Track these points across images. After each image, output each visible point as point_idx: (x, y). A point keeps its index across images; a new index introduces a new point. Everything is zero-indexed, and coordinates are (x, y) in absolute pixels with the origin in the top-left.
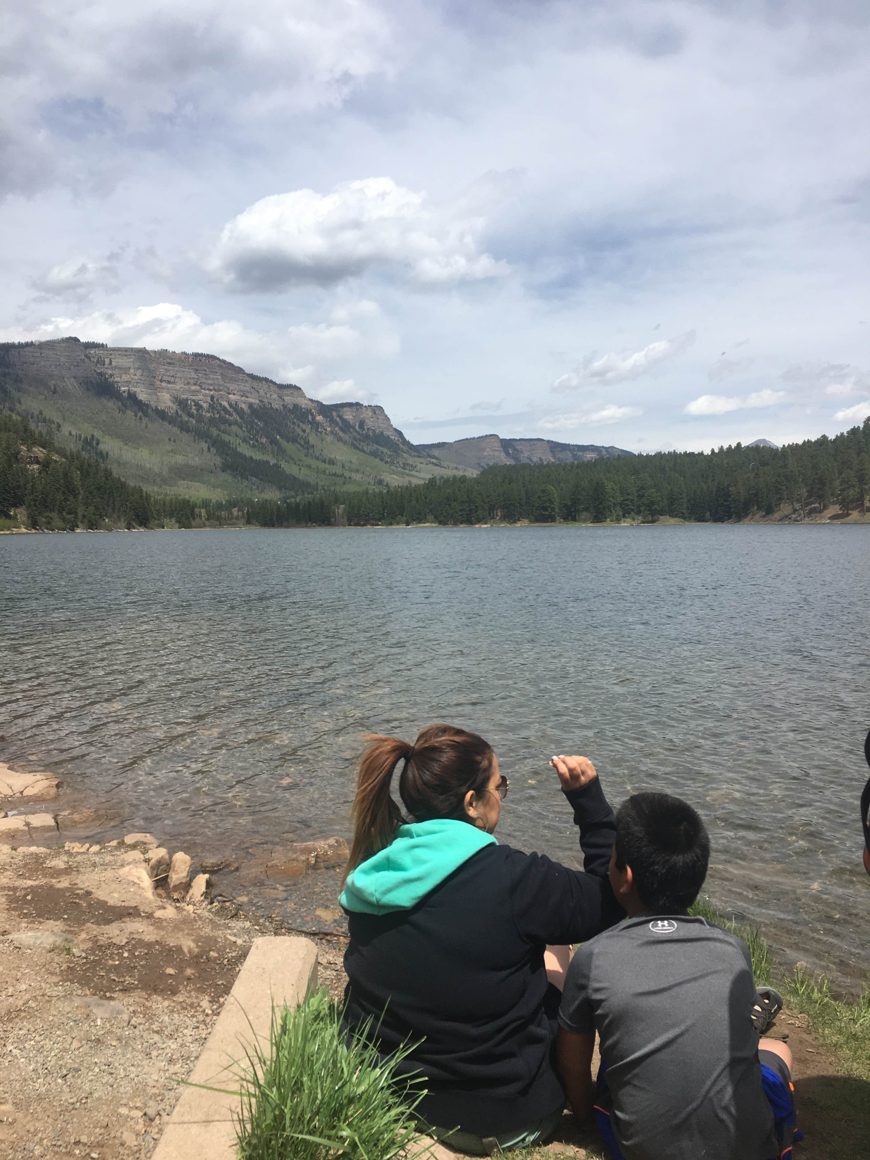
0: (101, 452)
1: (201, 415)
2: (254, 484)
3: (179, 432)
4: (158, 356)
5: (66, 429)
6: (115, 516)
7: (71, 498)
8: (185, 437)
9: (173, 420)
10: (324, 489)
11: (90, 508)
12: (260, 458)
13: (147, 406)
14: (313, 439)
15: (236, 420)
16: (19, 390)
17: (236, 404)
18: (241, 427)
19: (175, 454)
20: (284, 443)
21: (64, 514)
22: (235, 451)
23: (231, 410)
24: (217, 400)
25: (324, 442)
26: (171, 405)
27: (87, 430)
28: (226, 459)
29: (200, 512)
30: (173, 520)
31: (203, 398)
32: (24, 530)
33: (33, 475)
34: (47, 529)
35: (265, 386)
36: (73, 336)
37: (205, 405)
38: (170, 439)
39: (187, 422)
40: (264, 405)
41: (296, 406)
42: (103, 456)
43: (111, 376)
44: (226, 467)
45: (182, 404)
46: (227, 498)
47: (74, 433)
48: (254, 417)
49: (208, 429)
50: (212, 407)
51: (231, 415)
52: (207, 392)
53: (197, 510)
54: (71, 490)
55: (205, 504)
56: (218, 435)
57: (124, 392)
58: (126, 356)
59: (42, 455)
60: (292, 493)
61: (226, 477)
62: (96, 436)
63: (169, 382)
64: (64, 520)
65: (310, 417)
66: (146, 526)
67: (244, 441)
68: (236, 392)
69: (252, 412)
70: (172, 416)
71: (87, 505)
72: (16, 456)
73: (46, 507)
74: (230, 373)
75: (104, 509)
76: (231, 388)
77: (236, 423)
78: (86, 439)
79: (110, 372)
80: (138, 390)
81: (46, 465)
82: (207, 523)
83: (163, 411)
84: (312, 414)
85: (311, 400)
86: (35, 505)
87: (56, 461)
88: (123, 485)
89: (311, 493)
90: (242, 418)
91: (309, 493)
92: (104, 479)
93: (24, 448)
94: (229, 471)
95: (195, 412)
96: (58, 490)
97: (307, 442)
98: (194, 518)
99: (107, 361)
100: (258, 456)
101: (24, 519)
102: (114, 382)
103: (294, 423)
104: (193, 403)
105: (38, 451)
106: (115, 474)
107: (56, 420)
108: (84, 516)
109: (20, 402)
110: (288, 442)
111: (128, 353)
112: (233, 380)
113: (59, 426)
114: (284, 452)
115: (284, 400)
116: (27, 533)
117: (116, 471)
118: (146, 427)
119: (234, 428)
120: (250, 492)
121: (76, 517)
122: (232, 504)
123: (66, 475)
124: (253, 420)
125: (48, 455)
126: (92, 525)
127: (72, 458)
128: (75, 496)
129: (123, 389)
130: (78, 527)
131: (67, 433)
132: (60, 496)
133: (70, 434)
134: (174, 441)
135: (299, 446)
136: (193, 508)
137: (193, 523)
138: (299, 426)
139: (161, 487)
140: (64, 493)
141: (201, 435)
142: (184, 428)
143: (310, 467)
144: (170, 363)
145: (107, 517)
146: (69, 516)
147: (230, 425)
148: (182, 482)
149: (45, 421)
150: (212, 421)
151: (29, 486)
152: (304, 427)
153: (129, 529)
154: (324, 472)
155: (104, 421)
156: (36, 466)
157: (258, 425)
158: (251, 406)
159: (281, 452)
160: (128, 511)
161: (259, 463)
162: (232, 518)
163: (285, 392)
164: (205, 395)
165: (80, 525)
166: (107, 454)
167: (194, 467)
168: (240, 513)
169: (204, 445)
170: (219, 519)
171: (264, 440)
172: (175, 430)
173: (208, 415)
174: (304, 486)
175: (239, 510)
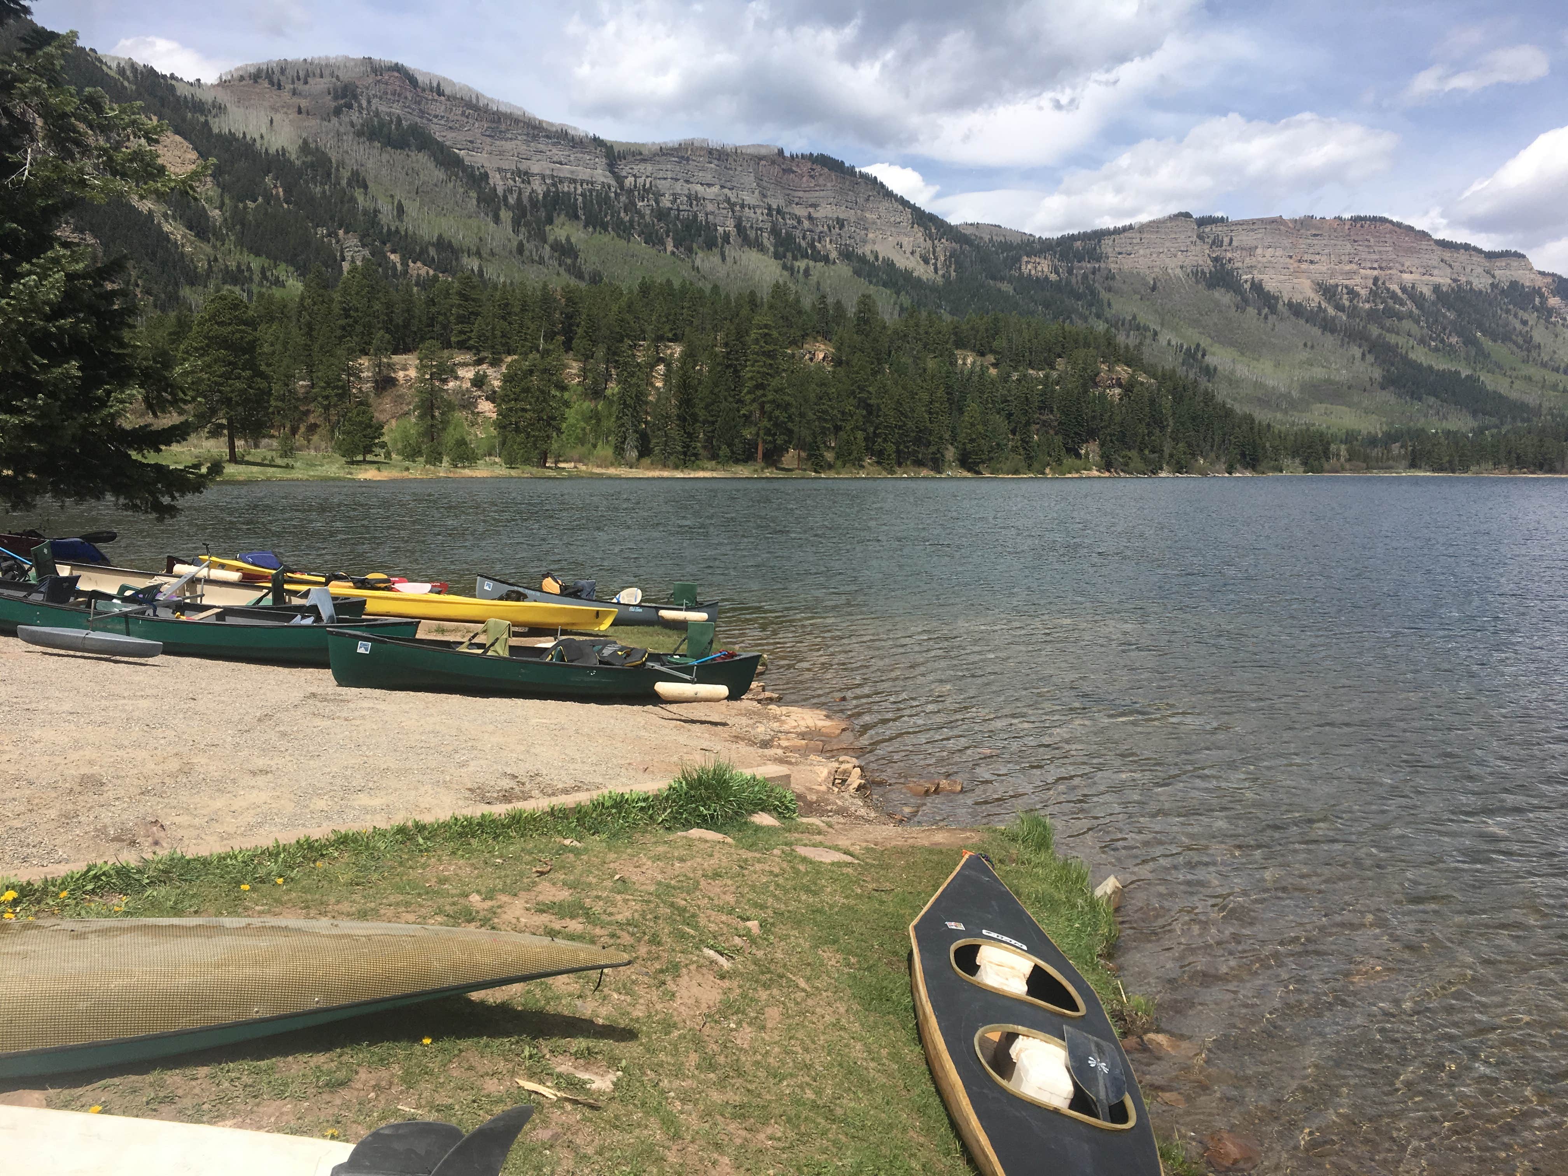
0: (1207, 366)
1: (1355, 308)
2: (1431, 407)
3: (1320, 332)
4: (1298, 226)
5: (1163, 340)
6: (1213, 455)
7: (1157, 431)
8: (1329, 340)
9: (1315, 317)
10: (1552, 415)
11: (1180, 445)
12: (1445, 367)
13: (1277, 299)
14: (1539, 335)
15: (1411, 312)
16: (1109, 289)
17: (1413, 287)
18: (1417, 322)
19: (1312, 365)
20: (1487, 343)
21: (1147, 452)
22: (1405, 359)
23: (1404, 297)
24: (1384, 283)
25: (1560, 339)
26: (1312, 295)
27: (1192, 336)
28: (1388, 371)
29: (1339, 450)
30: (1297, 461)
31: (1361, 282)
32: (1095, 473)
33: (1112, 403)
34: (1122, 471)
35: (1462, 256)
36: (1183, 211)
37: (1363, 292)
38: (1305, 345)
39: (1333, 319)
40: (1459, 287)
41: (1514, 285)
42: (1210, 372)
43: (1230, 260)
44: (1388, 382)
45: (1328, 292)
46: (1385, 428)
47: (1173, 343)
48: (1440, 306)
49: (1365, 327)
50: (1374, 294)
51: (1402, 304)
52: (1369, 272)
53: (1333, 447)
54: (1157, 421)
55: (1350, 437)
56: (1380, 335)
57: (1246, 281)
58: (1253, 230)
59: (1126, 376)
60: (1494, 420)
61: (1388, 397)
62: (1202, 345)
63: (1312, 262)
64: (1144, 459)
65: (1537, 300)
66: (1254, 468)
67: (1422, 341)
68: (1414, 270)
69: (1438, 297)
70: (1312, 311)
71: (1176, 440)
72: (1093, 380)
73: (1125, 443)
74: (1407, 241)
75: (1198, 446)
76: (1407, 264)
77: (1410, 315)
78: (1189, 349)
79: (1229, 255)
80: (1265, 277)
81: (1128, 388)
82: (1348, 466)
83: (1300, 304)
84: (1542, 296)
85: (1542, 274)
86: (1111, 441)
87: (1142, 383)
88: (1228, 413)
89: (1528, 420)
90: (1420, 307)
91: (1523, 420)
92: (1202, 404)
93: (1104, 367)
94: (1392, 388)
95: (1347, 303)
96: (1140, 420)
97: (1528, 340)
98: (1328, 459)
99: (1226, 240)
100: (1441, 365)
101: (1097, 458)
102: (1232, 270)
103: (1508, 311)
104: (1345, 291)
105: (1123, 371)
106: (1219, 398)
107: (1152, 326)
108: (1171, 456)
109: (1109, 305)
110: (1495, 341)
111: (1255, 227)
112: (1410, 251)
113: (1156, 334)
114: (1487, 356)
115: (1493, 276)
116: (1099, 477)
117: (1222, 394)
118: (1273, 330)
119: (1407, 324)
120: (1423, 420)
121: (1161, 457)
122: (1391, 438)
123: (1152, 401)
124: (1439, 310)
125: (1132, 376)
126: (1180, 468)
127: (1164, 377)
128: (1163, 428)
129: (1244, 277)
130: (1161, 469)
131: (1165, 343)
132: (1142, 429)
133: (1169, 344)
134: (1312, 347)
135: (1515, 349)
136: (1328, 443)
137: (1326, 466)
138: (1516, 316)
139: (1286, 413)
140: (1148, 424)
141: (1352, 336)
142: (1328, 326)
143: (1530, 379)
144: (1315, 235)
145: (1202, 456)
146: (1152, 456)
147: (1400, 319)
148: (1319, 405)
149: (1138, 328)
150: (1372, 315)
151: (1106, 417)
152: (1526, 316)
153: (1230, 473)
154: (1555, 387)
155: (1215, 324)
156: (1117, 391)
157: (1445, 316)
158: (1437, 289)
159: (1483, 356)
160: (1231, 449)
161: (1442, 374)
162: (1388, 459)
163: (1498, 264)
164: (1366, 278)
165: (1165, 467)
166: (1215, 369)
167: (1338, 383)
168: (1403, 451)
169: (1357, 352)
170: (1366, 459)
171: (1454, 340)
172: (1316, 331)
173: (1367, 306)
174: (1519, 409)
175: (1402, 447)
